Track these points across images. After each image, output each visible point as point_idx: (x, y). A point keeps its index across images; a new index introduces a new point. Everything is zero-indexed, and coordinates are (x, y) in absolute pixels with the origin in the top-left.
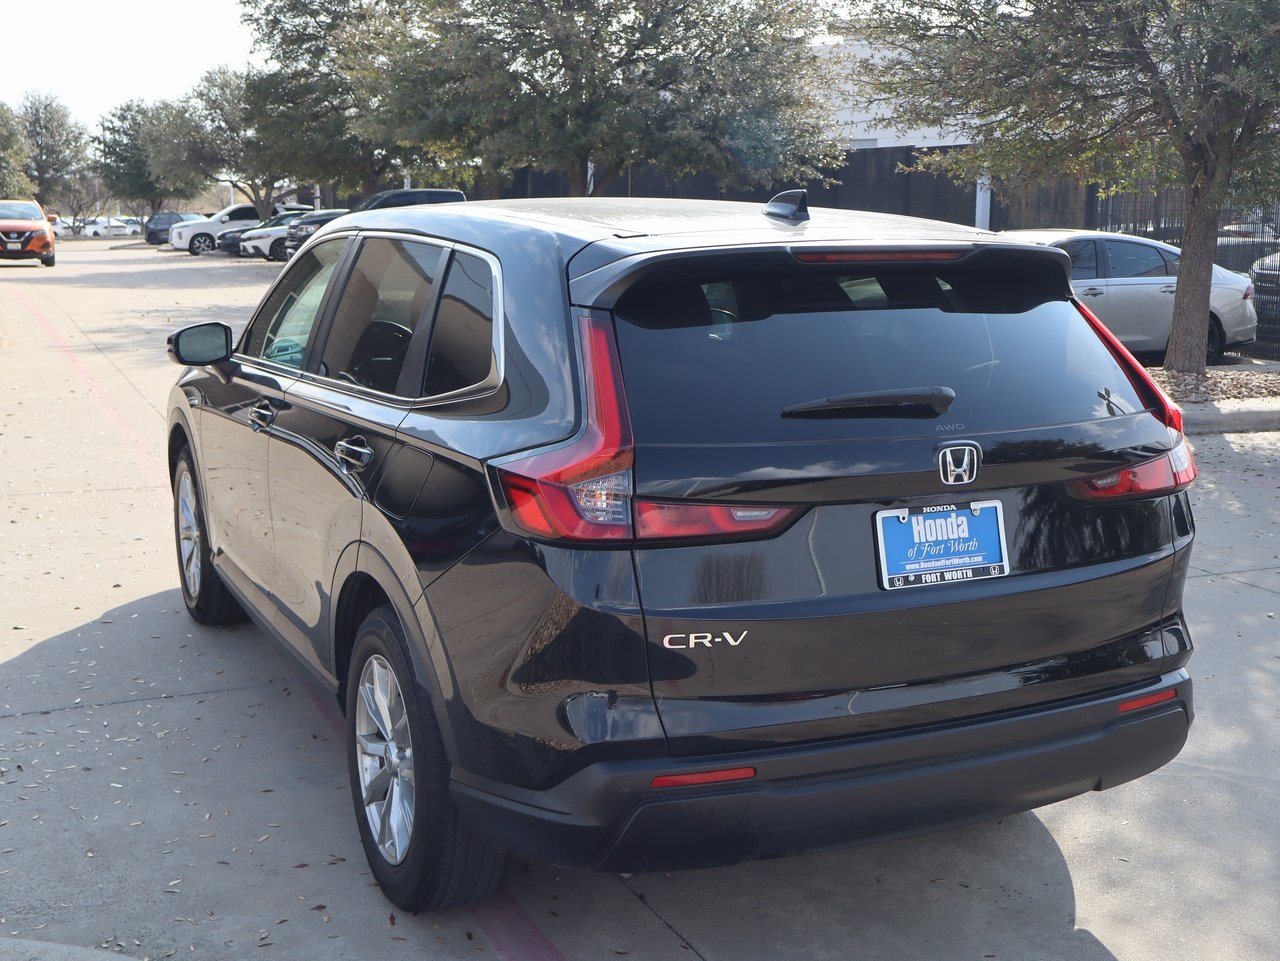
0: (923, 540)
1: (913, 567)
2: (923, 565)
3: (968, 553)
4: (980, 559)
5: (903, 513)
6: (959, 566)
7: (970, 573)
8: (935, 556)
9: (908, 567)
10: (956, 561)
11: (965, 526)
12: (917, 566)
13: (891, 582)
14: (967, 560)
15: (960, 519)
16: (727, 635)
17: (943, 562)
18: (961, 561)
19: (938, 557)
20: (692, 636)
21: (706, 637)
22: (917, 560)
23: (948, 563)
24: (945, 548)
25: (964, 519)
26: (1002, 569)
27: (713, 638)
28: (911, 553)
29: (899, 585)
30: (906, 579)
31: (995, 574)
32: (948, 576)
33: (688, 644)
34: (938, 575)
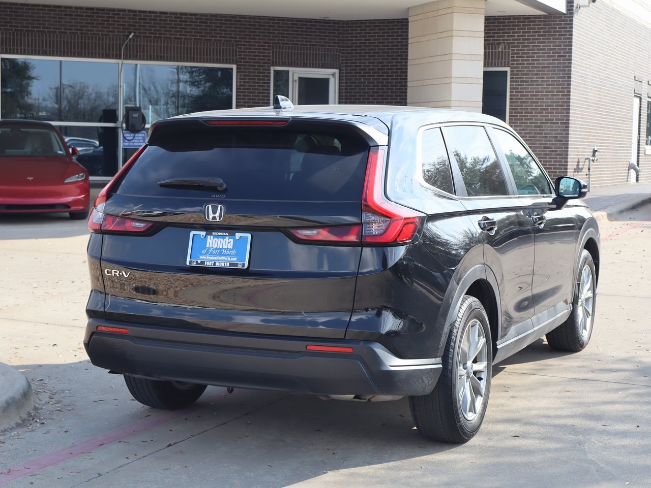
0: (211, 247)
1: (203, 257)
2: (208, 258)
3: (230, 255)
4: (236, 259)
5: (203, 233)
6: (224, 261)
7: (228, 265)
8: (214, 254)
9: (201, 257)
10: (223, 258)
11: (232, 244)
12: (205, 258)
13: (190, 262)
14: (229, 259)
15: (230, 240)
16: (124, 273)
17: (217, 258)
18: (226, 259)
19: (215, 255)
20: (113, 271)
21: (117, 272)
22: (205, 255)
23: (220, 258)
24: (220, 252)
25: (232, 240)
26: (244, 265)
27: (120, 273)
28: (204, 251)
29: (194, 264)
30: (197, 262)
31: (240, 267)
32: (217, 264)
33: (112, 274)
34: (213, 263)
